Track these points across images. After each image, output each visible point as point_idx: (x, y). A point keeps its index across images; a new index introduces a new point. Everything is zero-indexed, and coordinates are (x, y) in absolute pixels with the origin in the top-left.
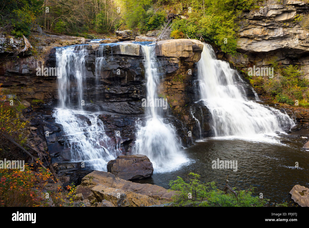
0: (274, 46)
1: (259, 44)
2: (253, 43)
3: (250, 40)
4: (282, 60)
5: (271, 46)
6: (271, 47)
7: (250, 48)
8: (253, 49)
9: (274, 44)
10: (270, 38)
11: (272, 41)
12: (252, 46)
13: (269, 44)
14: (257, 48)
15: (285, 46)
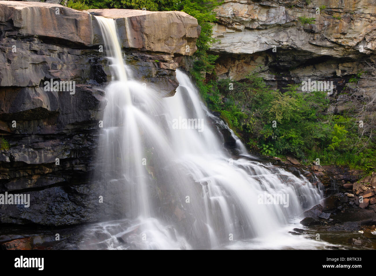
0: (263, 44)
1: (237, 37)
2: (228, 35)
3: (223, 27)
4: (263, 71)
5: (258, 43)
6: (259, 45)
7: (219, 46)
8: (226, 48)
9: (264, 40)
10: (261, 25)
11: (261, 32)
12: (223, 41)
13: (257, 38)
14: (233, 47)
15: (285, 43)
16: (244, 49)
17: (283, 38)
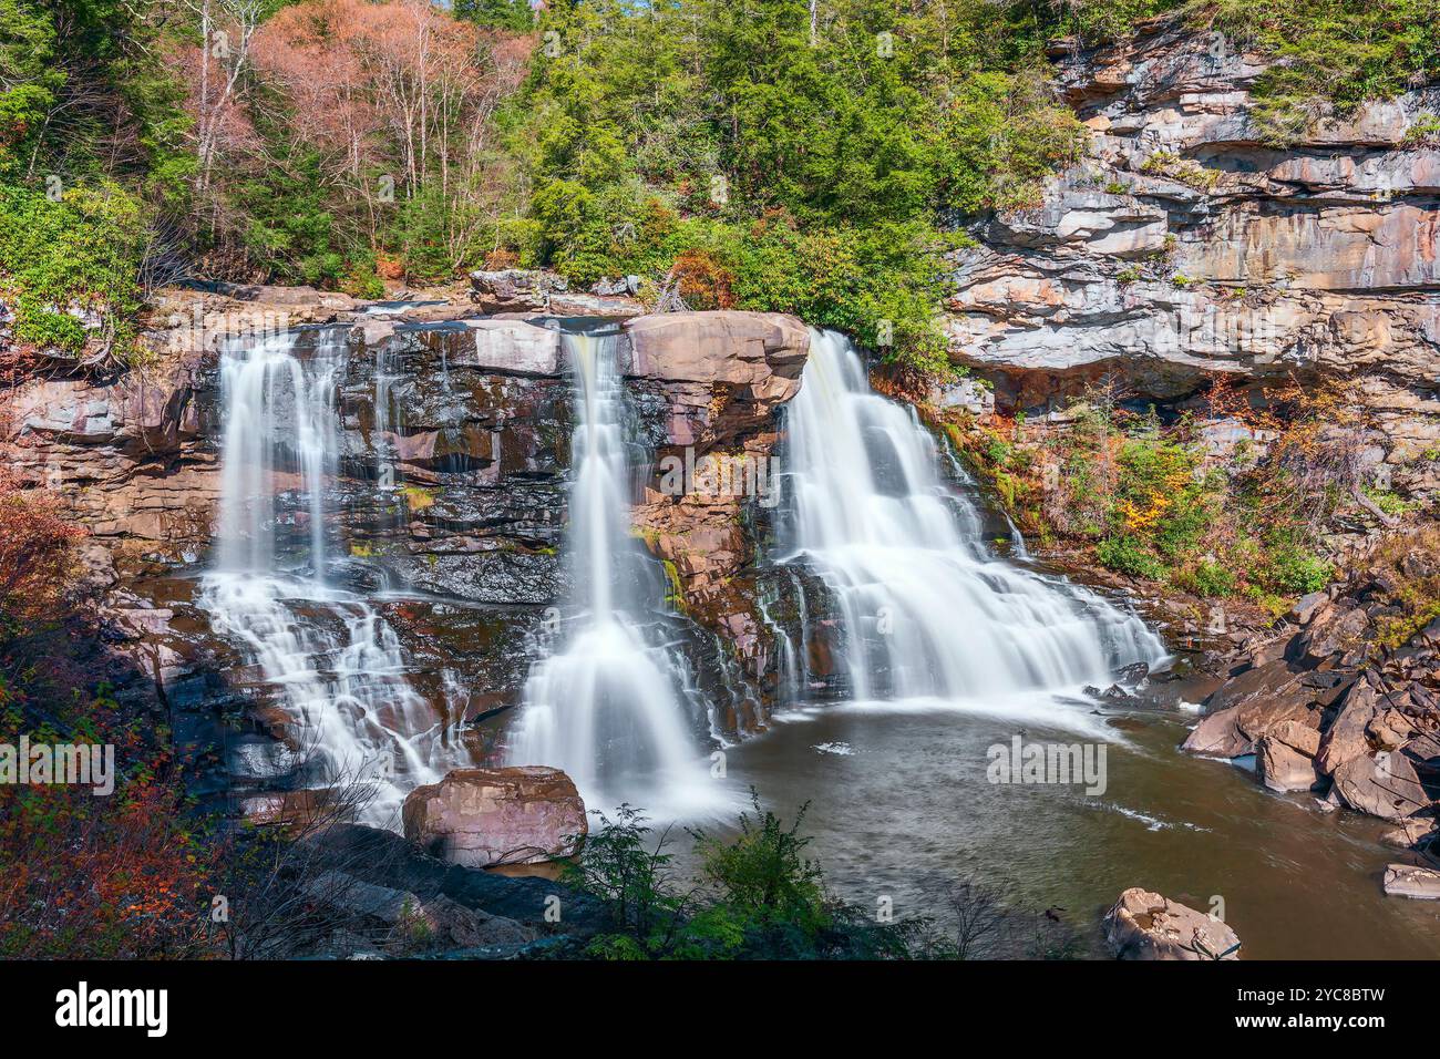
0: (1088, 350)
1: (1032, 338)
2: (1011, 335)
3: (999, 322)
5: (1076, 348)
6: (1078, 352)
7: (997, 354)
8: (1011, 359)
9: (1087, 342)
10: (1074, 316)
11: (1080, 328)
12: (1003, 345)
13: (1072, 339)
14: (1026, 356)
15: (1131, 349)
16: (1049, 360)
17: (1126, 338)
